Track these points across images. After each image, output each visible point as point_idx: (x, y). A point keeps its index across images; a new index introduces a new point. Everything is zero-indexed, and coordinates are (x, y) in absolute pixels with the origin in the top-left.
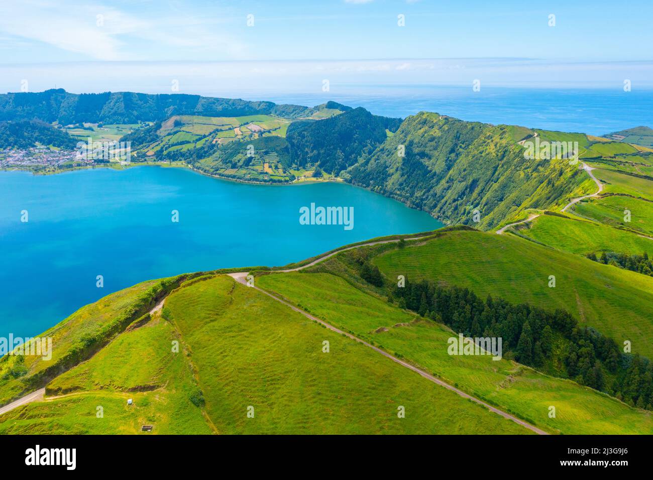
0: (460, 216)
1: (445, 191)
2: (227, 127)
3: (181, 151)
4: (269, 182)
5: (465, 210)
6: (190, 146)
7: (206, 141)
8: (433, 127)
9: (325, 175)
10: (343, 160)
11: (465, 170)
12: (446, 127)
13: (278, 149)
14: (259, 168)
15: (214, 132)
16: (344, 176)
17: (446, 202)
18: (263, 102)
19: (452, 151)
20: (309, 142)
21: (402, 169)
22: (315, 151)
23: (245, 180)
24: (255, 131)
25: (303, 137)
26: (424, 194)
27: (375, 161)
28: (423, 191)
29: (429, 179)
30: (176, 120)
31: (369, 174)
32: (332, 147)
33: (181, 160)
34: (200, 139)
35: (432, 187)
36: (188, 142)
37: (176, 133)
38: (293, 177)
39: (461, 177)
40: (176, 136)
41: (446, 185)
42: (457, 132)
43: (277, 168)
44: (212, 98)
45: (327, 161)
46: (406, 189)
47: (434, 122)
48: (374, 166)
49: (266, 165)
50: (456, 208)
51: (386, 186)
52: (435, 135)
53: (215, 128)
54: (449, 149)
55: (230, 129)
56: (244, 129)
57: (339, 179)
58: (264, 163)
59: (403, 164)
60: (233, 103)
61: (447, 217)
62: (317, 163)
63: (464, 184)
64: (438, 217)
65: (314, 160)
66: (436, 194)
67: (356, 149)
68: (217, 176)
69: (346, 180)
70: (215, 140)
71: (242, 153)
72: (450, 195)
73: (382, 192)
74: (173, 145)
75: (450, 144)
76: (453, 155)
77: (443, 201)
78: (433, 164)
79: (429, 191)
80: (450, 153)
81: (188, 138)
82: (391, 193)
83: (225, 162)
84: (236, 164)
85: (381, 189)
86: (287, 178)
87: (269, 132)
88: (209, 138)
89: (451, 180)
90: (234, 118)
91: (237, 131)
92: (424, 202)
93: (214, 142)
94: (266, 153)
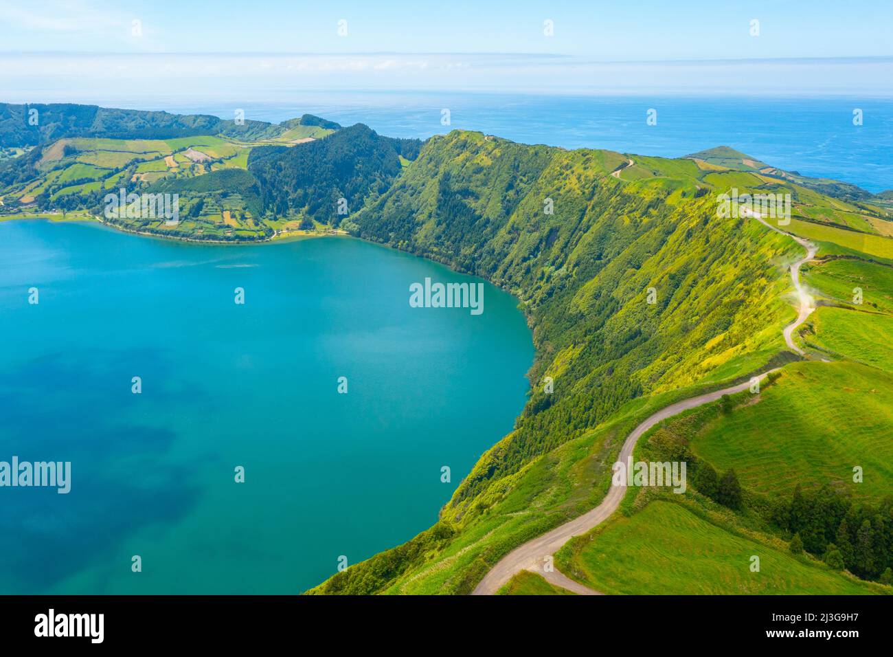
0: (537, 283)
1: (507, 246)
2: (153, 156)
3: (81, 194)
4: (233, 239)
5: (543, 274)
6: (95, 187)
7: (121, 178)
8: (478, 153)
9: (318, 226)
11: (536, 215)
12: (497, 152)
13: (243, 188)
14: (216, 219)
15: (132, 163)
16: (347, 227)
17: (512, 262)
18: (201, 115)
19: (510, 187)
20: (289, 177)
21: (437, 214)
22: (299, 191)
23: (195, 239)
24: (198, 162)
25: (280, 170)
26: (475, 251)
27: (394, 204)
28: (474, 247)
29: (480, 228)
30: (66, 146)
31: (386, 224)
33: (81, 209)
34: (110, 175)
35: (486, 241)
36: (91, 180)
37: (68, 165)
38: (270, 232)
39: (531, 225)
40: (69, 171)
41: (508, 237)
42: (515, 159)
43: (243, 217)
44: (118, 109)
45: (319, 205)
46: (447, 243)
47: (479, 145)
48: (393, 210)
49: (227, 214)
50: (528, 271)
51: (416, 240)
52: (482, 164)
53: (132, 157)
54: (505, 184)
55: (157, 158)
56: (179, 157)
57: (341, 232)
58: (222, 211)
59: (439, 208)
60: (153, 118)
61: (516, 284)
62: (303, 209)
63: (536, 235)
64: (502, 284)
65: (299, 204)
66: (494, 251)
67: (360, 186)
68: (147, 233)
69: (351, 233)
70: (135, 176)
71: (185, 196)
72: (515, 252)
73: (410, 249)
74: (65, 186)
75: (505, 177)
76: (511, 193)
77: (507, 260)
78: (484, 207)
79: (482, 246)
80: (507, 190)
81: (89, 173)
82: (425, 251)
85: (408, 246)
86: (262, 234)
87: (221, 162)
88: (126, 173)
89: (515, 230)
90: (162, 141)
91: (169, 161)
92: (477, 262)
93: (134, 180)
94: (225, 195)
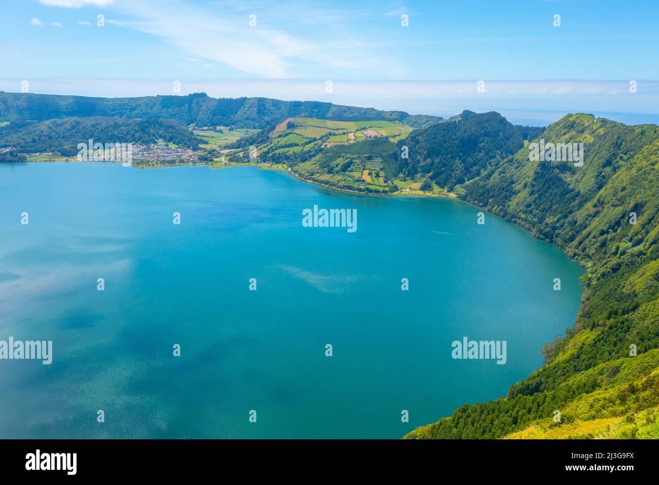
0: (609, 257)
1: (590, 218)
2: (341, 132)
3: (287, 154)
4: (364, 191)
5: (618, 248)
6: (297, 149)
7: (315, 144)
9: (436, 189)
10: (462, 172)
11: (623, 189)
12: (601, 131)
13: (384, 154)
14: (356, 175)
15: (326, 136)
16: (457, 191)
17: (590, 234)
18: (396, 111)
19: (608, 163)
20: (422, 149)
21: (532, 185)
22: (428, 160)
23: (337, 188)
24: (370, 137)
25: (417, 142)
26: (558, 221)
27: (500, 175)
28: (558, 217)
29: (568, 200)
30: (290, 122)
31: (488, 191)
32: (449, 156)
33: (284, 163)
34: (310, 142)
35: (571, 212)
36: (297, 145)
37: (287, 135)
38: (396, 188)
39: (617, 199)
40: (286, 139)
41: (593, 210)
42: (619, 138)
44: (344, 106)
45: (441, 173)
46: (535, 212)
47: (586, 125)
48: (497, 180)
49: (366, 172)
50: (604, 244)
51: (509, 207)
53: (327, 131)
54: (602, 161)
55: (344, 133)
56: (359, 134)
57: (452, 195)
58: (364, 169)
59: (535, 180)
60: (365, 112)
61: (588, 256)
62: (428, 174)
63: (620, 209)
64: (575, 255)
65: (426, 170)
66: (576, 222)
67: (480, 159)
68: (311, 181)
69: (460, 197)
70: (325, 144)
71: (343, 157)
72: (597, 225)
73: (502, 213)
74: (280, 147)
75: (605, 154)
76: (608, 169)
77: (585, 232)
78: (578, 181)
79: (566, 216)
80: (604, 166)
81: (297, 140)
82: (514, 216)
83: (323, 166)
84: (333, 168)
85: (501, 210)
86: (387, 189)
88: (320, 142)
89: (601, 203)
90: (351, 122)
91: (351, 136)
92: (557, 232)
93: (323, 147)
94: (369, 158)
